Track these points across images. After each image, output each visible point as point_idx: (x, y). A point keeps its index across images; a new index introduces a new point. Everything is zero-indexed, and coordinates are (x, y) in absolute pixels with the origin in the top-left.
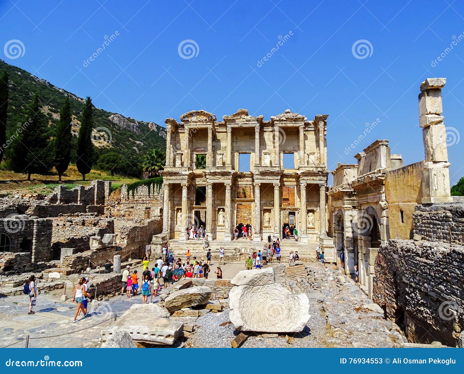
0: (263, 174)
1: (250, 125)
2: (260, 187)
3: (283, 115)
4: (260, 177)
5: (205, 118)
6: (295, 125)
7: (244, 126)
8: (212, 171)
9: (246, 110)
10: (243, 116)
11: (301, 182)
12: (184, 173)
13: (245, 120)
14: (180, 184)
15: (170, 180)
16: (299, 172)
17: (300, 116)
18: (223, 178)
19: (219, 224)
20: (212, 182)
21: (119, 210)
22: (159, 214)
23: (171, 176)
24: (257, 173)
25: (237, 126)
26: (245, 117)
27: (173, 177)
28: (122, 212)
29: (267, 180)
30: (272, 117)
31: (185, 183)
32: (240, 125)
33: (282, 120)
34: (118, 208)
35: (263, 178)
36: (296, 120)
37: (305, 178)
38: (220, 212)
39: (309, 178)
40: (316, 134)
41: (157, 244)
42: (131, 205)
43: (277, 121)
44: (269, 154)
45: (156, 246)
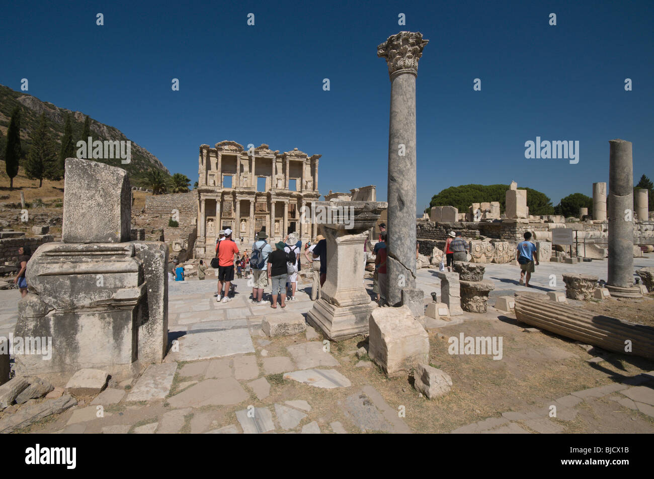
0: (278, 195)
1: (270, 156)
2: (275, 204)
3: (293, 151)
4: (276, 197)
5: (235, 148)
6: (300, 160)
7: (266, 157)
8: (241, 191)
9: (267, 145)
10: (265, 149)
11: (303, 201)
12: (218, 191)
13: (265, 153)
14: (215, 200)
15: (206, 196)
16: (302, 194)
17: (303, 154)
18: (249, 196)
19: (242, 231)
20: (241, 199)
21: (143, 219)
22: (195, 224)
23: (208, 193)
24: (274, 194)
25: (259, 157)
26: (266, 150)
27: (209, 194)
28: (148, 221)
29: (281, 199)
30: (285, 153)
31: (219, 199)
32: (262, 156)
33: (292, 156)
34: (143, 217)
35: (278, 197)
36: (302, 157)
37: (306, 198)
38: (243, 222)
39: (307, 199)
40: (311, 167)
41: (201, 247)
42: (156, 215)
43: (289, 156)
44: (281, 180)
45: (200, 249)
